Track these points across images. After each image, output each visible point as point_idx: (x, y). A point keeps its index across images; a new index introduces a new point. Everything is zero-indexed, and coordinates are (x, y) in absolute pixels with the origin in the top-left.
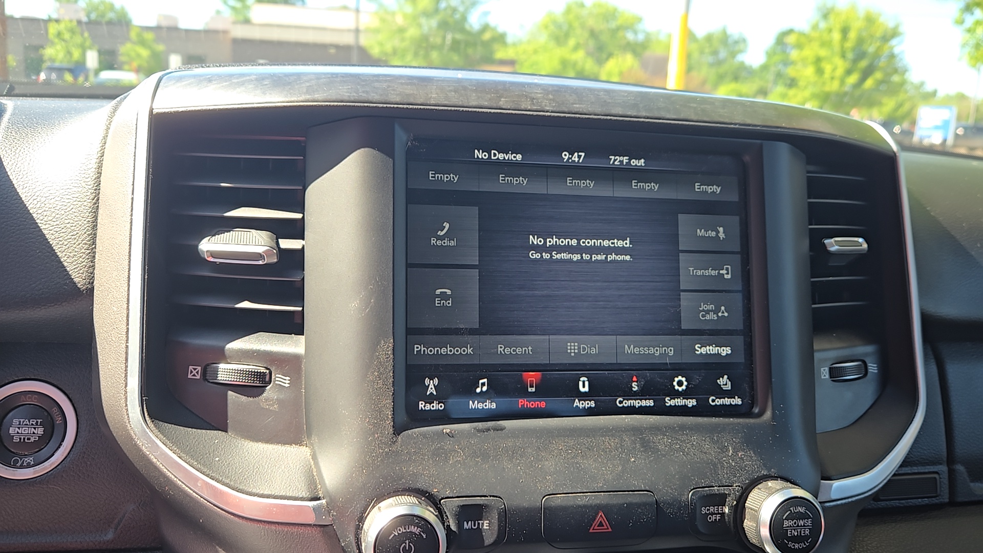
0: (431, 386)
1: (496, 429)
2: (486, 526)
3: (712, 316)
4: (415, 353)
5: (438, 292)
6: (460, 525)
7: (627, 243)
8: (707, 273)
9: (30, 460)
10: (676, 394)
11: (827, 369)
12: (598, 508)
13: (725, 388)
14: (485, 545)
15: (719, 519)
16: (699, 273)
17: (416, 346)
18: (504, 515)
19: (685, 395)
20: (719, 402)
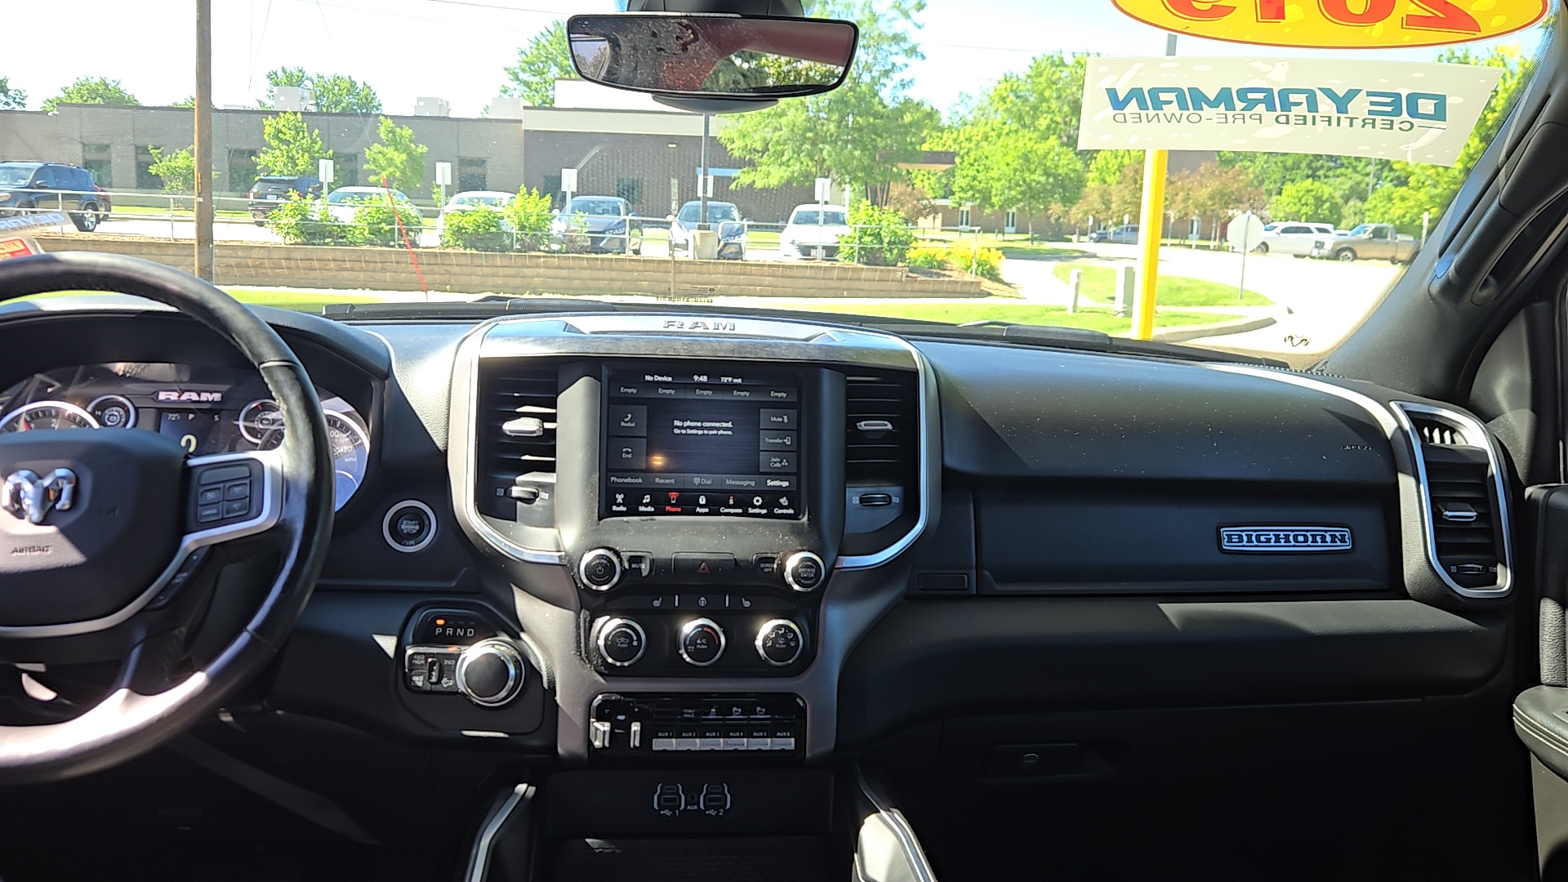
0: (620, 498)
1: (651, 520)
2: (643, 567)
3: (778, 465)
4: (611, 481)
5: (624, 450)
6: (630, 566)
7: (729, 425)
8: (776, 441)
9: (413, 542)
10: (755, 507)
11: (858, 498)
12: (703, 561)
13: (784, 504)
14: (643, 576)
15: (773, 571)
16: (772, 441)
17: (610, 477)
18: (652, 561)
19: (760, 507)
20: (780, 511)
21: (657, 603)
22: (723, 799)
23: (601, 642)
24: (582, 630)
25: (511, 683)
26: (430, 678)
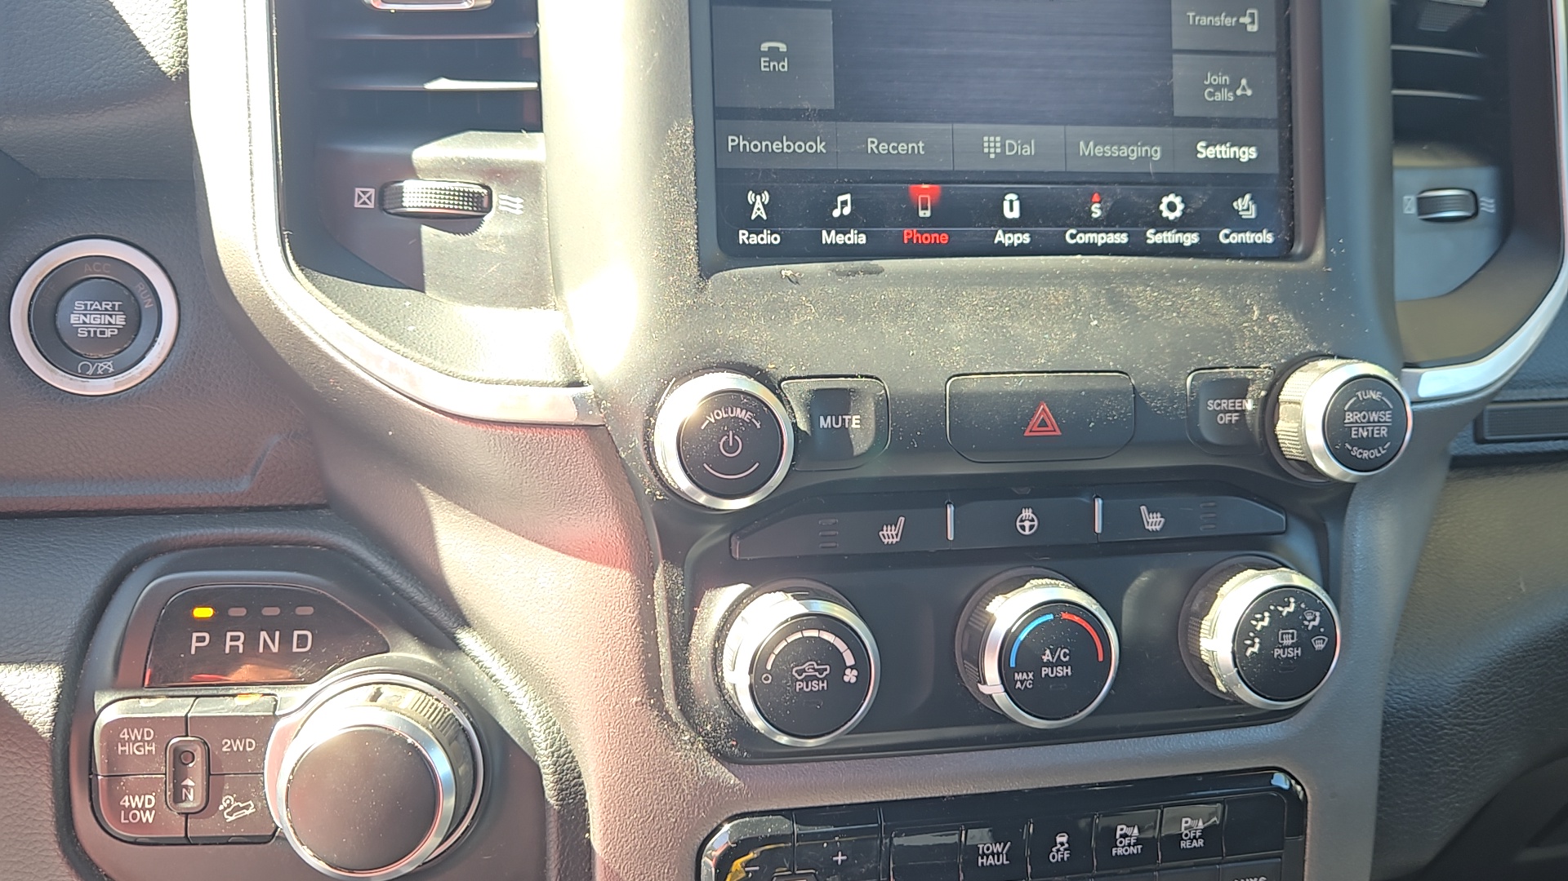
0: (759, 204)
1: (869, 272)
2: (856, 424)
3: (1225, 95)
4: (730, 150)
5: (765, 47)
6: (813, 421)
8: (1217, 21)
9: (108, 365)
10: (1164, 225)
11: (1413, 198)
12: (1038, 397)
13: (1245, 215)
14: (855, 454)
15: (1236, 421)
16: (1205, 21)
17: (730, 138)
18: (885, 406)
19: (1180, 225)
20: (1236, 238)
21: (890, 535)
23: (738, 679)
24: (662, 629)
25: (447, 804)
26: (178, 798)
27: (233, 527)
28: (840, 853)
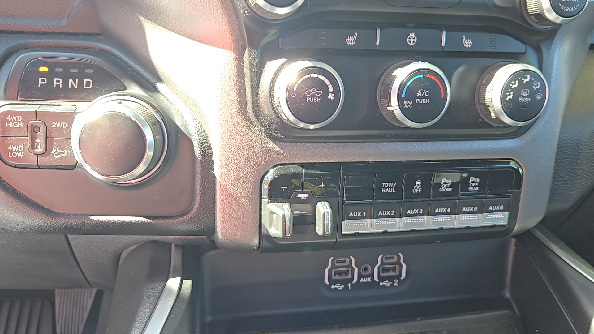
21: (351, 41)
22: (398, 269)
23: (280, 97)
24: (247, 78)
25: (149, 153)
26: (33, 147)
27: (58, 39)
28: (323, 183)
